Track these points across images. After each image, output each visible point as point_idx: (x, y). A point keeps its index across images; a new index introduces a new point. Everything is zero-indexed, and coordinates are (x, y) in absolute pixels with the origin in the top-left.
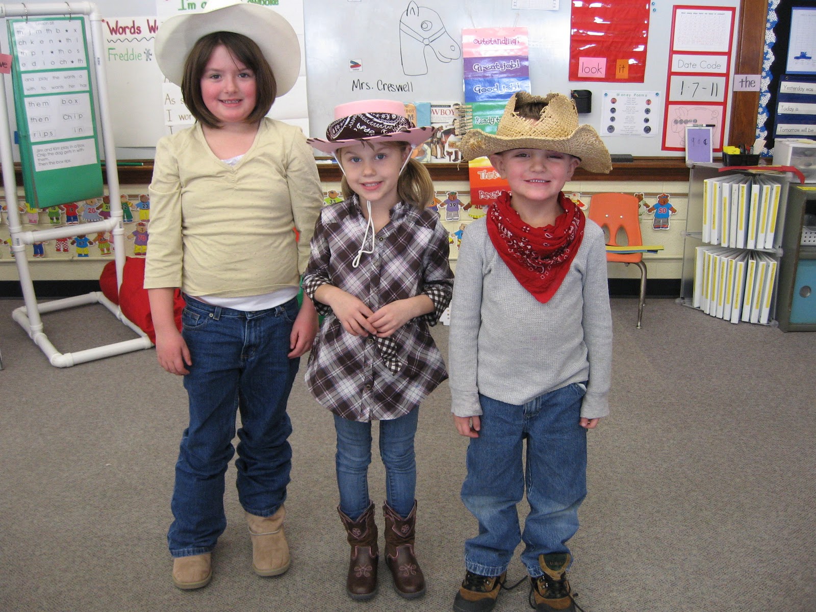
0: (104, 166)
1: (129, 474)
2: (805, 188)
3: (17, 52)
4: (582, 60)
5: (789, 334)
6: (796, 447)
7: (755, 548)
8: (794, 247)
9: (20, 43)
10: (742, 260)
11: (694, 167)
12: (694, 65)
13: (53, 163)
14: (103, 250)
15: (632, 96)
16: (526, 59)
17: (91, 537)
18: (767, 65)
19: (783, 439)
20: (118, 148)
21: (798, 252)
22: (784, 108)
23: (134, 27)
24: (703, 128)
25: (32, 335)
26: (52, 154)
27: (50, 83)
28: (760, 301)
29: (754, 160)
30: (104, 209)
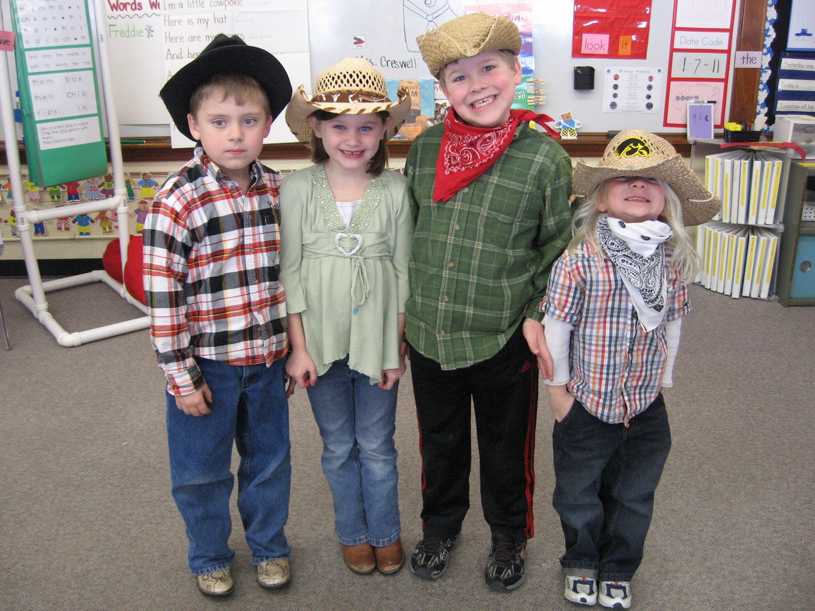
0: (107, 143)
1: (146, 452)
2: (806, 165)
3: (20, 29)
4: (585, 36)
5: (790, 308)
6: (802, 421)
7: (768, 519)
8: (795, 222)
9: (24, 20)
10: (744, 235)
11: (695, 143)
12: (696, 42)
13: (58, 141)
14: (105, 229)
15: (635, 72)
16: (530, 35)
17: (113, 516)
18: (768, 42)
19: (789, 412)
20: (122, 125)
21: (799, 227)
22: (784, 84)
23: (134, 3)
24: (704, 104)
25: (37, 314)
26: (57, 132)
27: (53, 60)
28: (760, 276)
29: (755, 136)
30: (106, 187)
